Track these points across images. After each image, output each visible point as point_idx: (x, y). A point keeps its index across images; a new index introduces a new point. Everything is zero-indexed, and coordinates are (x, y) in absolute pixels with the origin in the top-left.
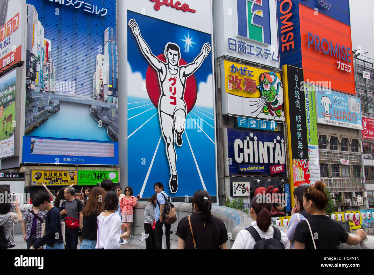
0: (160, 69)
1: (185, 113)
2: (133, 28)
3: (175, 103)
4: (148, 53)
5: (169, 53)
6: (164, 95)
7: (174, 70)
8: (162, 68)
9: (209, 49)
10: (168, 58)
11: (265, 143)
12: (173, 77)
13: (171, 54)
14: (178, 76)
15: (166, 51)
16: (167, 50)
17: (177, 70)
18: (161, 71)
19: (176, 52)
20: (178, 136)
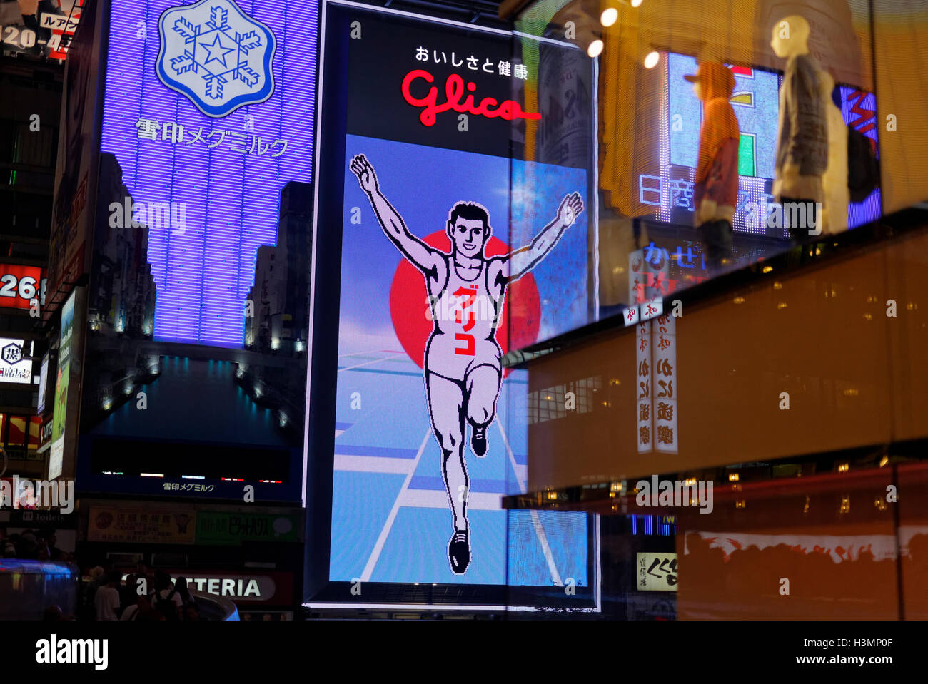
1: (500, 374)
2: (360, 178)
4: (398, 232)
6: (438, 332)
9: (580, 207)
12: (466, 285)
14: (480, 282)
19: (478, 224)
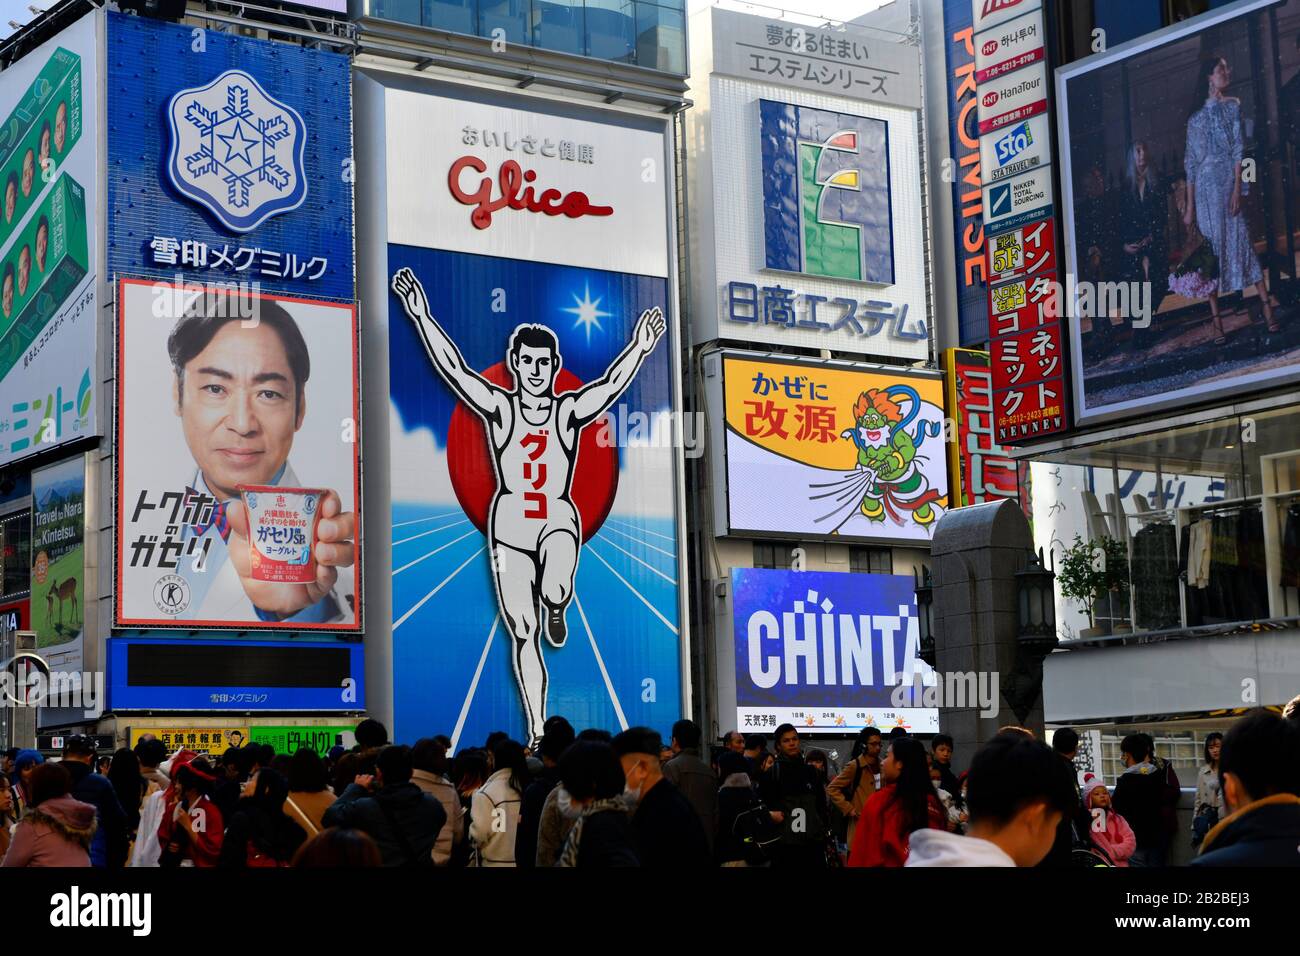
0: (492, 410)
1: (577, 541)
2: (406, 298)
3: (542, 514)
4: (454, 367)
5: (523, 357)
6: (505, 491)
7: (539, 408)
8: (497, 408)
9: (661, 326)
10: (518, 373)
11: (864, 619)
12: (535, 431)
13: (528, 360)
14: (551, 426)
15: (512, 352)
16: (516, 350)
17: (549, 408)
18: (495, 417)
19: (545, 352)
20: (552, 614)
